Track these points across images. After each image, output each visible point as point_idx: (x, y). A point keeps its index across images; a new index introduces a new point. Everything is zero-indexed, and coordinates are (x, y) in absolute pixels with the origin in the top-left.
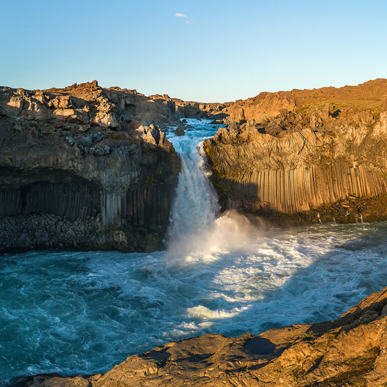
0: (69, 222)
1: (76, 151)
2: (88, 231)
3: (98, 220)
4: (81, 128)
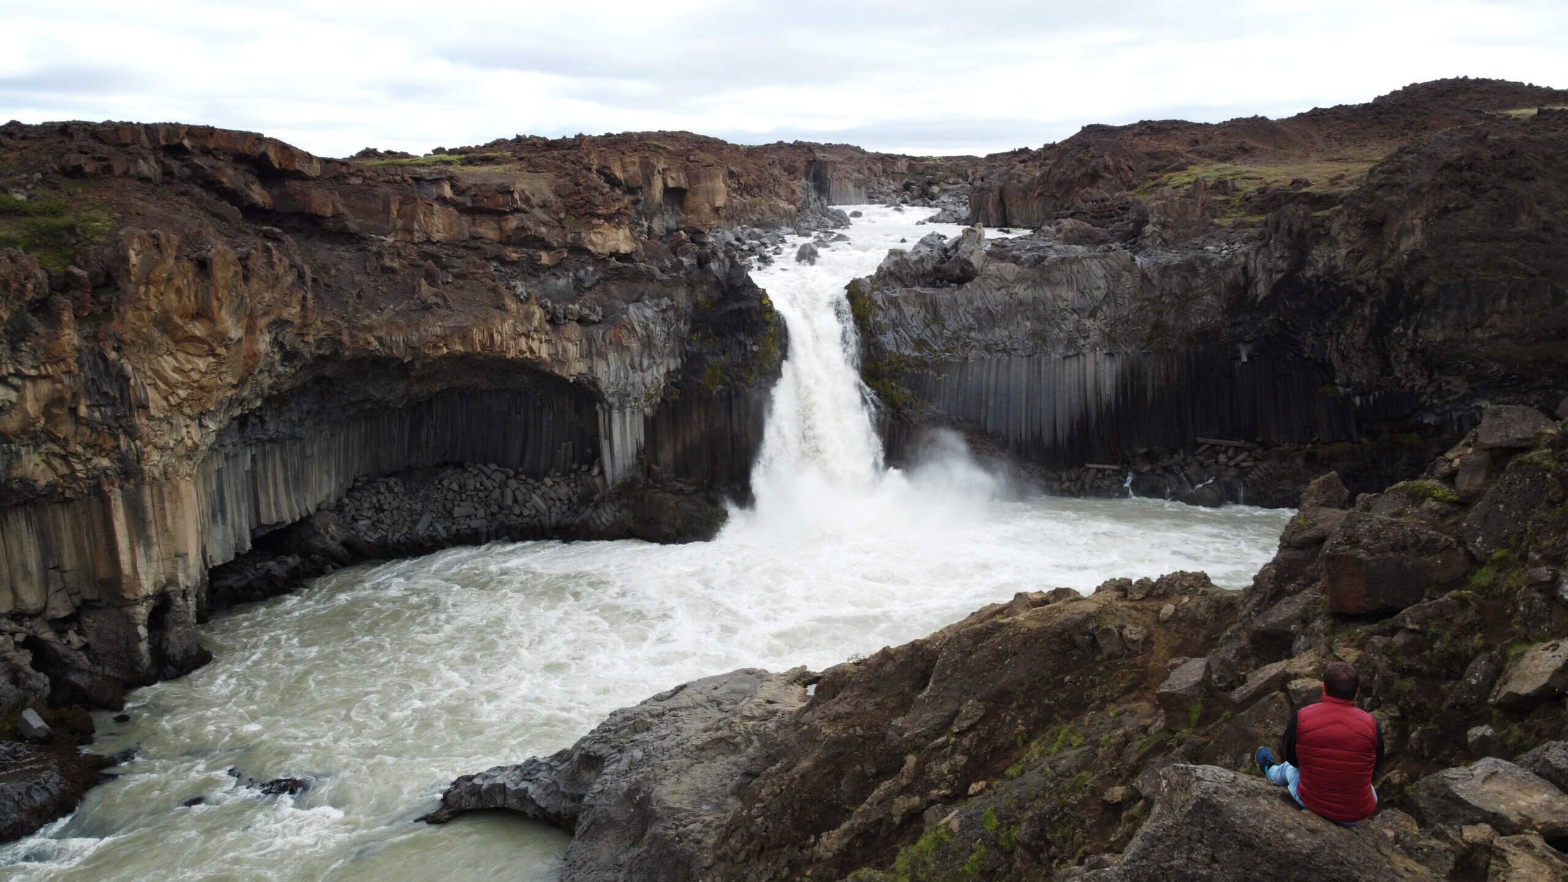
0: (531, 481)
1: (533, 314)
2: (574, 499)
3: (596, 471)
4: (545, 258)
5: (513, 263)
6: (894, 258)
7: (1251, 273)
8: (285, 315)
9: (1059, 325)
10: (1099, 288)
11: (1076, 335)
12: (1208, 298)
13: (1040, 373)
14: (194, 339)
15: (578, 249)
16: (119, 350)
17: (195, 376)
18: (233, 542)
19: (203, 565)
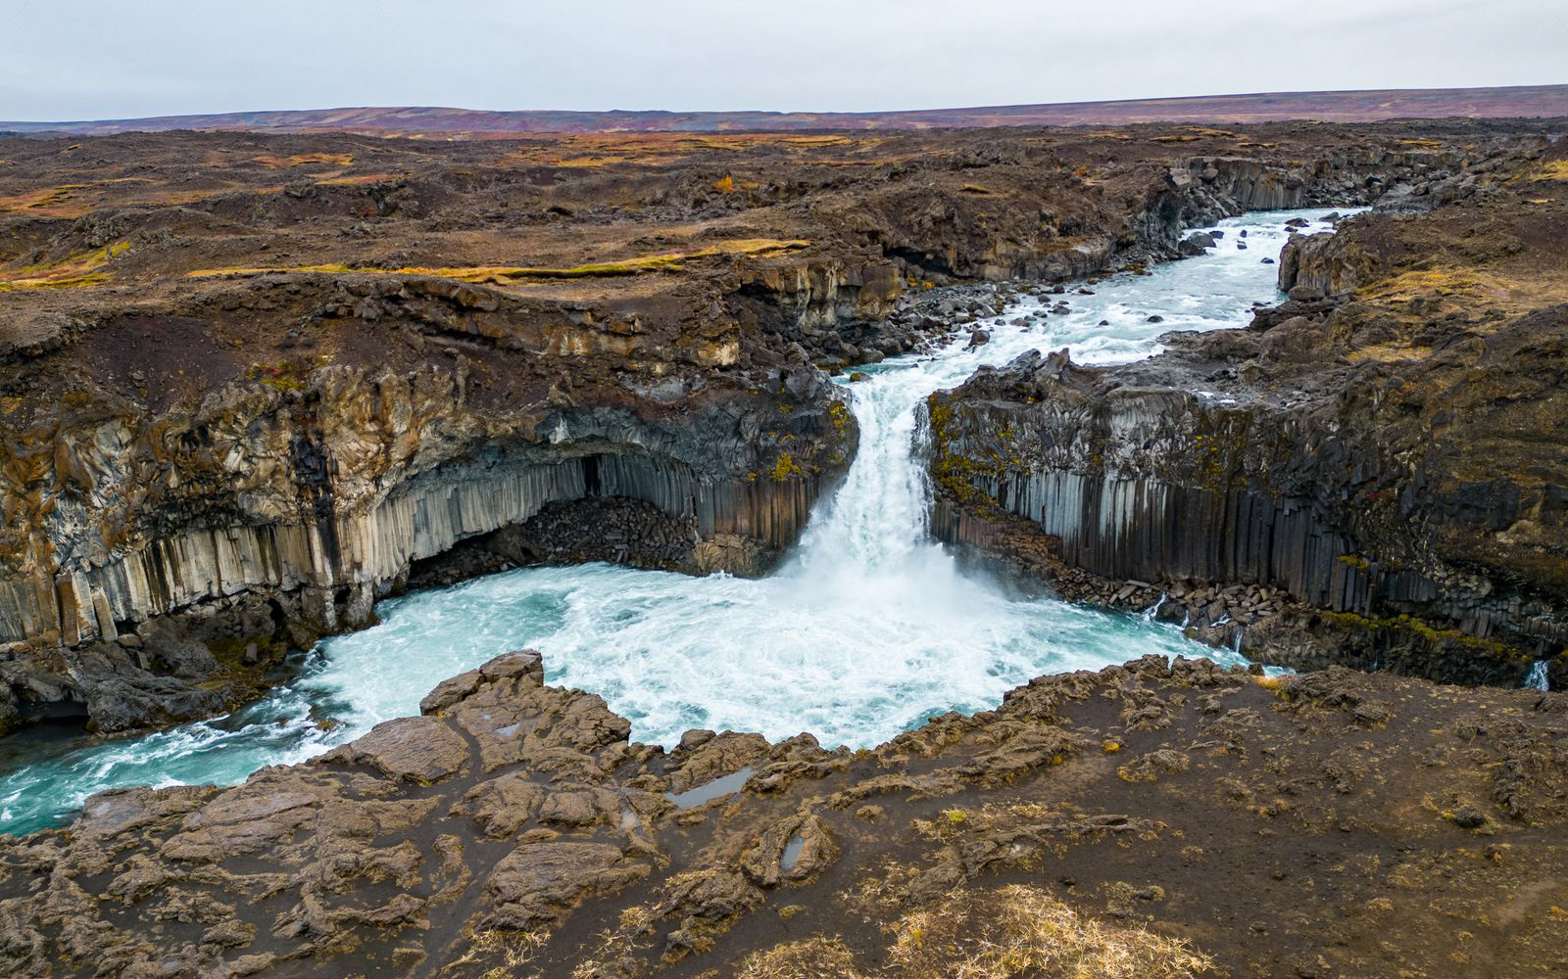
4: (659, 369)
5: (634, 372)
6: (982, 374)
8: (439, 414)
9: (1116, 451)
10: (1155, 423)
11: (1132, 462)
13: (1092, 490)
14: (368, 433)
15: (688, 362)
16: (320, 440)
17: (370, 454)
18: (437, 543)
19: (402, 561)
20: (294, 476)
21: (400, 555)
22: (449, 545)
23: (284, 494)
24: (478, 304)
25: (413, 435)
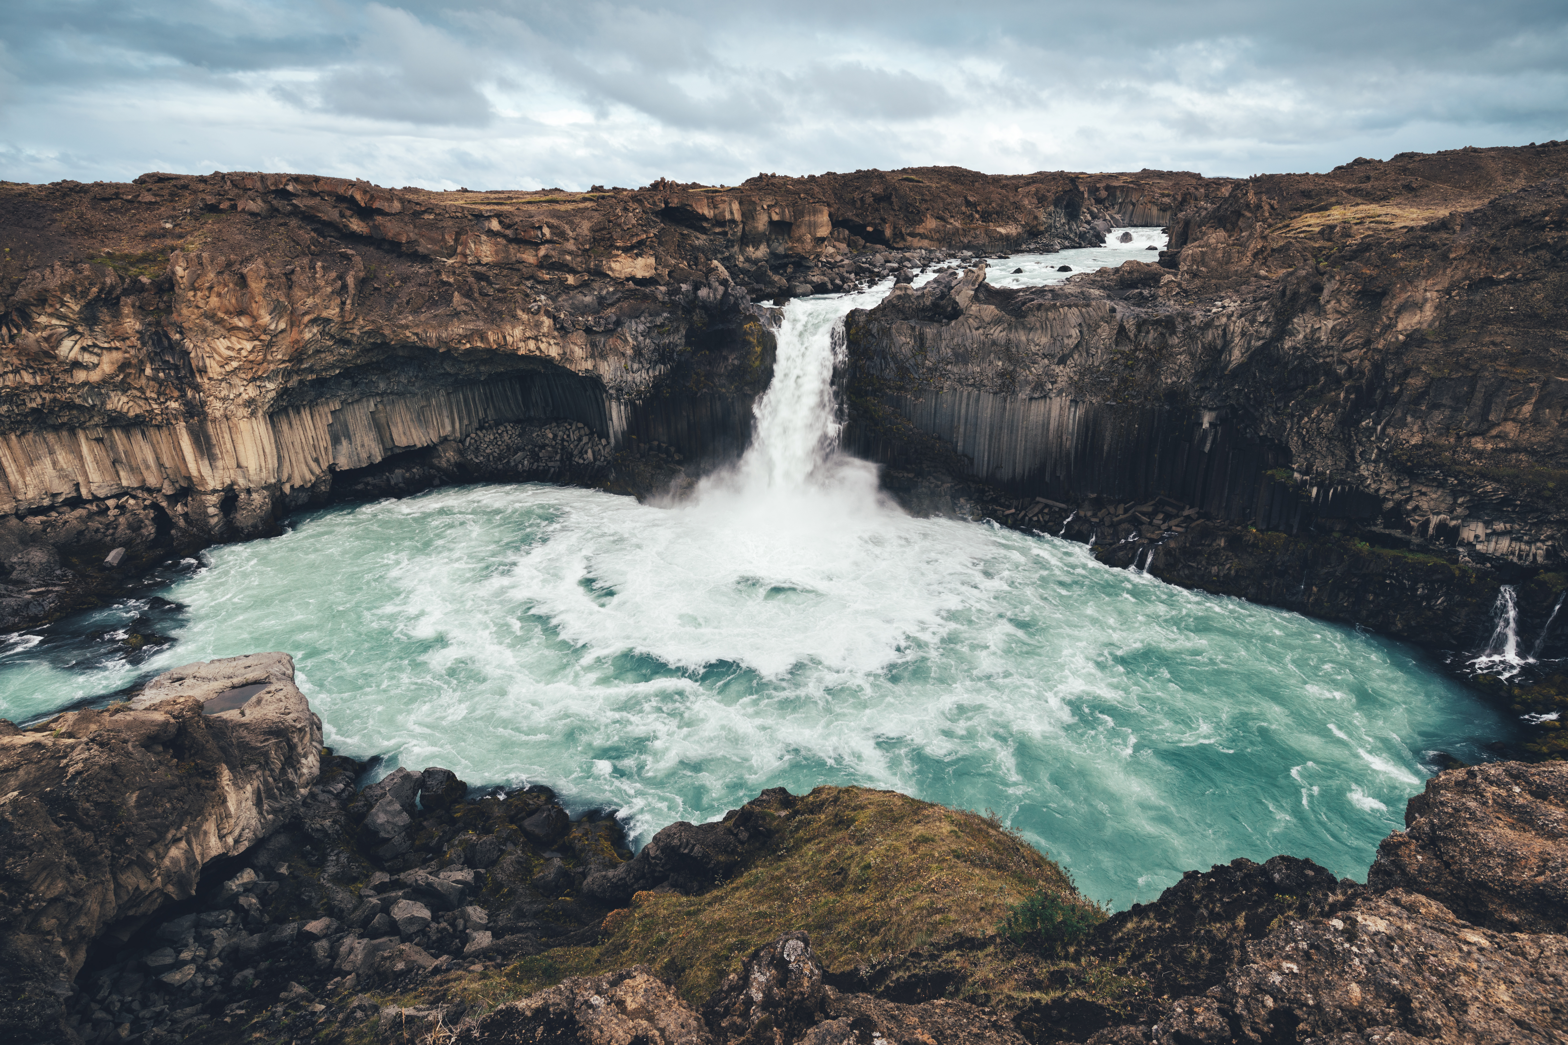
1: (543, 323)
4: (571, 280)
5: (547, 282)
6: (899, 293)
7: (1229, 336)
8: (325, 314)
9: (1029, 368)
10: (1070, 336)
11: (1044, 378)
12: (1182, 358)
13: (1004, 409)
14: (238, 328)
15: (599, 273)
16: (181, 333)
17: (244, 353)
18: (364, 456)
19: (317, 471)
20: (148, 371)
21: (314, 465)
22: (380, 459)
23: (141, 390)
24: (376, 205)
25: (294, 335)
